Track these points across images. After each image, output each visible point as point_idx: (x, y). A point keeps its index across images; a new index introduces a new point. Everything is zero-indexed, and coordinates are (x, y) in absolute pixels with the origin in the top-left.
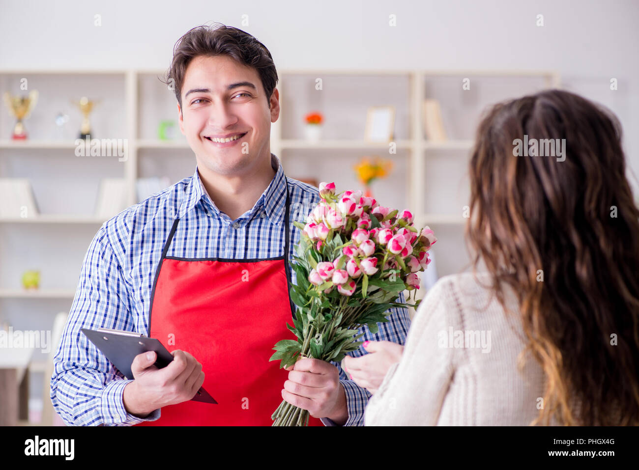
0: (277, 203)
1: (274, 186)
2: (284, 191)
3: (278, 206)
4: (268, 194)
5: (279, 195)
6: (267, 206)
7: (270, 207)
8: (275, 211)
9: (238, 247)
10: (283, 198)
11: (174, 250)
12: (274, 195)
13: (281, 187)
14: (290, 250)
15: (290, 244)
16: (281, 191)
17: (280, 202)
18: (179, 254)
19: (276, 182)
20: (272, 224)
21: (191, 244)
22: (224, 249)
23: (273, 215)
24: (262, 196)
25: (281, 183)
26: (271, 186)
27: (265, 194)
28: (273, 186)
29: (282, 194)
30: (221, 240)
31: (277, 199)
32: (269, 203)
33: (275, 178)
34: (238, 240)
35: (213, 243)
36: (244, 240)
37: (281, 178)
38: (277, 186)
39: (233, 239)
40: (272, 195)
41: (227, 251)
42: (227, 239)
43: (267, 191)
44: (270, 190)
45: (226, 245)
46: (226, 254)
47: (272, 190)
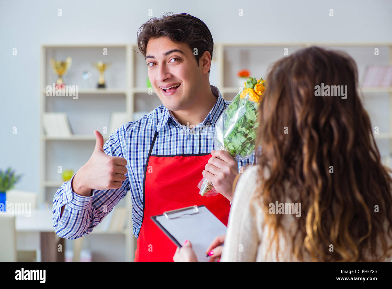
1: (216, 107)
4: (213, 113)
6: (213, 120)
7: (214, 120)
9: (195, 145)
11: (157, 150)
12: (216, 113)
13: (221, 107)
18: (160, 153)
19: (218, 105)
21: (167, 145)
22: (186, 147)
24: (209, 114)
25: (221, 105)
26: (214, 107)
27: (210, 113)
28: (215, 108)
30: (185, 141)
31: (218, 115)
32: (214, 118)
33: (217, 102)
34: (195, 141)
35: (180, 143)
36: (198, 141)
37: (221, 102)
38: (218, 107)
39: (192, 141)
40: (215, 113)
41: (188, 148)
42: (188, 141)
43: (212, 111)
44: (214, 110)
45: (188, 145)
46: (188, 150)
47: (215, 110)
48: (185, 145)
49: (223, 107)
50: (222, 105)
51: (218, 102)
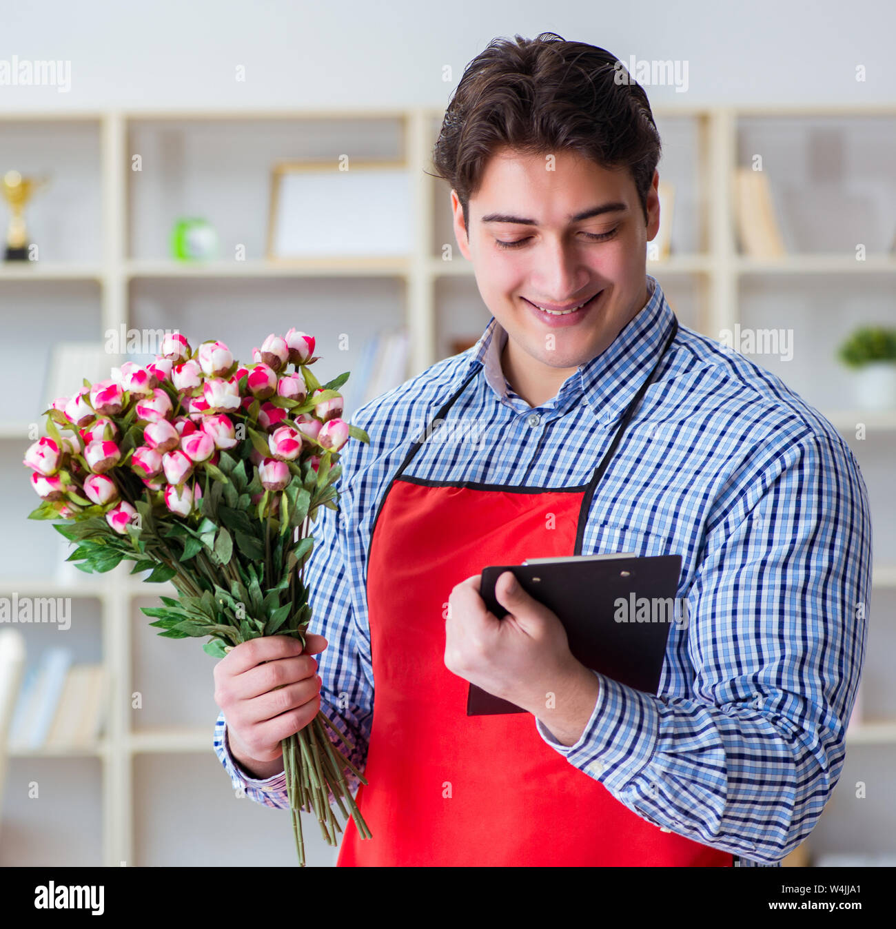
0: (624, 383)
1: (615, 350)
2: (648, 358)
8: (614, 399)
9: (521, 462)
10: (641, 373)
11: (419, 463)
12: (615, 367)
13: (642, 350)
14: (605, 473)
15: (612, 460)
17: (631, 383)
18: (423, 471)
19: (622, 342)
20: (597, 423)
22: (496, 465)
25: (641, 341)
34: (526, 449)
36: (536, 449)
37: (642, 333)
38: (628, 350)
39: (517, 447)
40: (609, 367)
41: (499, 469)
42: (507, 446)
45: (502, 458)
46: (496, 475)
47: (607, 358)
51: (625, 333)
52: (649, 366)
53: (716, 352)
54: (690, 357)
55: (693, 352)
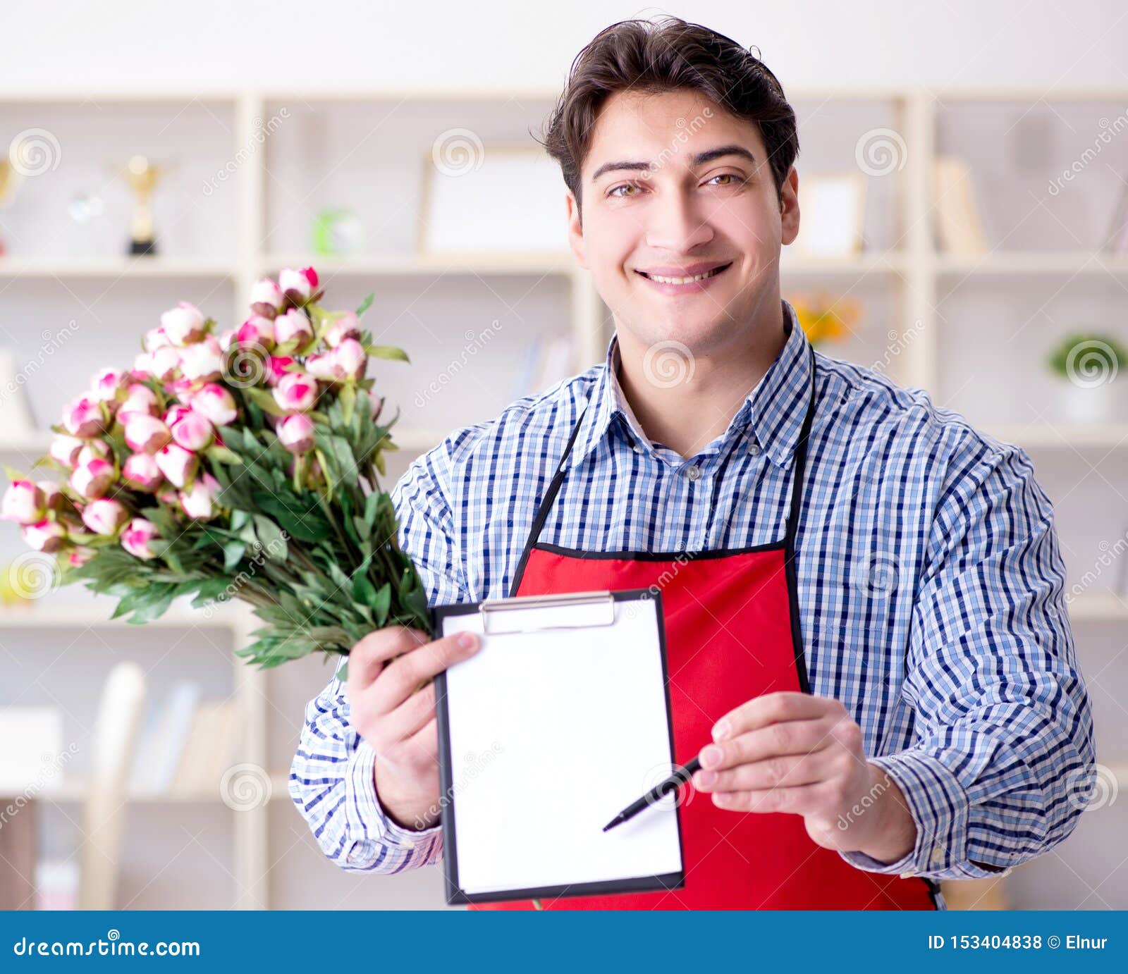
0: (786, 416)
1: (776, 378)
2: (805, 387)
3: (787, 424)
4: (761, 398)
5: (792, 397)
6: (761, 426)
7: (767, 426)
8: (781, 434)
9: (693, 522)
10: (801, 404)
11: (557, 527)
12: (777, 398)
13: (797, 378)
15: (802, 509)
16: (798, 388)
17: (794, 415)
19: (781, 369)
21: (596, 514)
22: (663, 528)
23: (775, 444)
24: (746, 403)
25: (796, 368)
26: (768, 378)
27: (751, 398)
28: (772, 379)
29: (799, 396)
30: (660, 507)
31: (785, 407)
32: (766, 417)
34: (695, 508)
35: (642, 510)
36: (708, 506)
37: (796, 360)
38: (785, 378)
39: (683, 506)
40: (772, 398)
41: (667, 532)
42: (670, 504)
43: (756, 390)
44: (767, 388)
45: (668, 519)
46: (666, 540)
47: (771, 388)
48: (658, 522)
49: (804, 378)
50: (803, 369)
51: (782, 359)
52: (807, 395)
53: (865, 378)
54: (845, 385)
55: (846, 380)
